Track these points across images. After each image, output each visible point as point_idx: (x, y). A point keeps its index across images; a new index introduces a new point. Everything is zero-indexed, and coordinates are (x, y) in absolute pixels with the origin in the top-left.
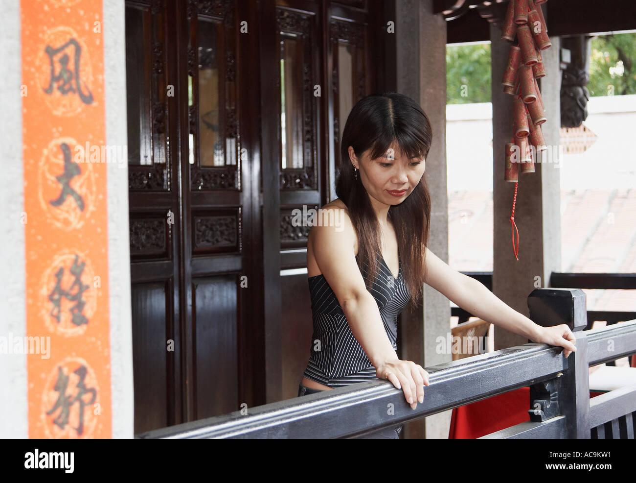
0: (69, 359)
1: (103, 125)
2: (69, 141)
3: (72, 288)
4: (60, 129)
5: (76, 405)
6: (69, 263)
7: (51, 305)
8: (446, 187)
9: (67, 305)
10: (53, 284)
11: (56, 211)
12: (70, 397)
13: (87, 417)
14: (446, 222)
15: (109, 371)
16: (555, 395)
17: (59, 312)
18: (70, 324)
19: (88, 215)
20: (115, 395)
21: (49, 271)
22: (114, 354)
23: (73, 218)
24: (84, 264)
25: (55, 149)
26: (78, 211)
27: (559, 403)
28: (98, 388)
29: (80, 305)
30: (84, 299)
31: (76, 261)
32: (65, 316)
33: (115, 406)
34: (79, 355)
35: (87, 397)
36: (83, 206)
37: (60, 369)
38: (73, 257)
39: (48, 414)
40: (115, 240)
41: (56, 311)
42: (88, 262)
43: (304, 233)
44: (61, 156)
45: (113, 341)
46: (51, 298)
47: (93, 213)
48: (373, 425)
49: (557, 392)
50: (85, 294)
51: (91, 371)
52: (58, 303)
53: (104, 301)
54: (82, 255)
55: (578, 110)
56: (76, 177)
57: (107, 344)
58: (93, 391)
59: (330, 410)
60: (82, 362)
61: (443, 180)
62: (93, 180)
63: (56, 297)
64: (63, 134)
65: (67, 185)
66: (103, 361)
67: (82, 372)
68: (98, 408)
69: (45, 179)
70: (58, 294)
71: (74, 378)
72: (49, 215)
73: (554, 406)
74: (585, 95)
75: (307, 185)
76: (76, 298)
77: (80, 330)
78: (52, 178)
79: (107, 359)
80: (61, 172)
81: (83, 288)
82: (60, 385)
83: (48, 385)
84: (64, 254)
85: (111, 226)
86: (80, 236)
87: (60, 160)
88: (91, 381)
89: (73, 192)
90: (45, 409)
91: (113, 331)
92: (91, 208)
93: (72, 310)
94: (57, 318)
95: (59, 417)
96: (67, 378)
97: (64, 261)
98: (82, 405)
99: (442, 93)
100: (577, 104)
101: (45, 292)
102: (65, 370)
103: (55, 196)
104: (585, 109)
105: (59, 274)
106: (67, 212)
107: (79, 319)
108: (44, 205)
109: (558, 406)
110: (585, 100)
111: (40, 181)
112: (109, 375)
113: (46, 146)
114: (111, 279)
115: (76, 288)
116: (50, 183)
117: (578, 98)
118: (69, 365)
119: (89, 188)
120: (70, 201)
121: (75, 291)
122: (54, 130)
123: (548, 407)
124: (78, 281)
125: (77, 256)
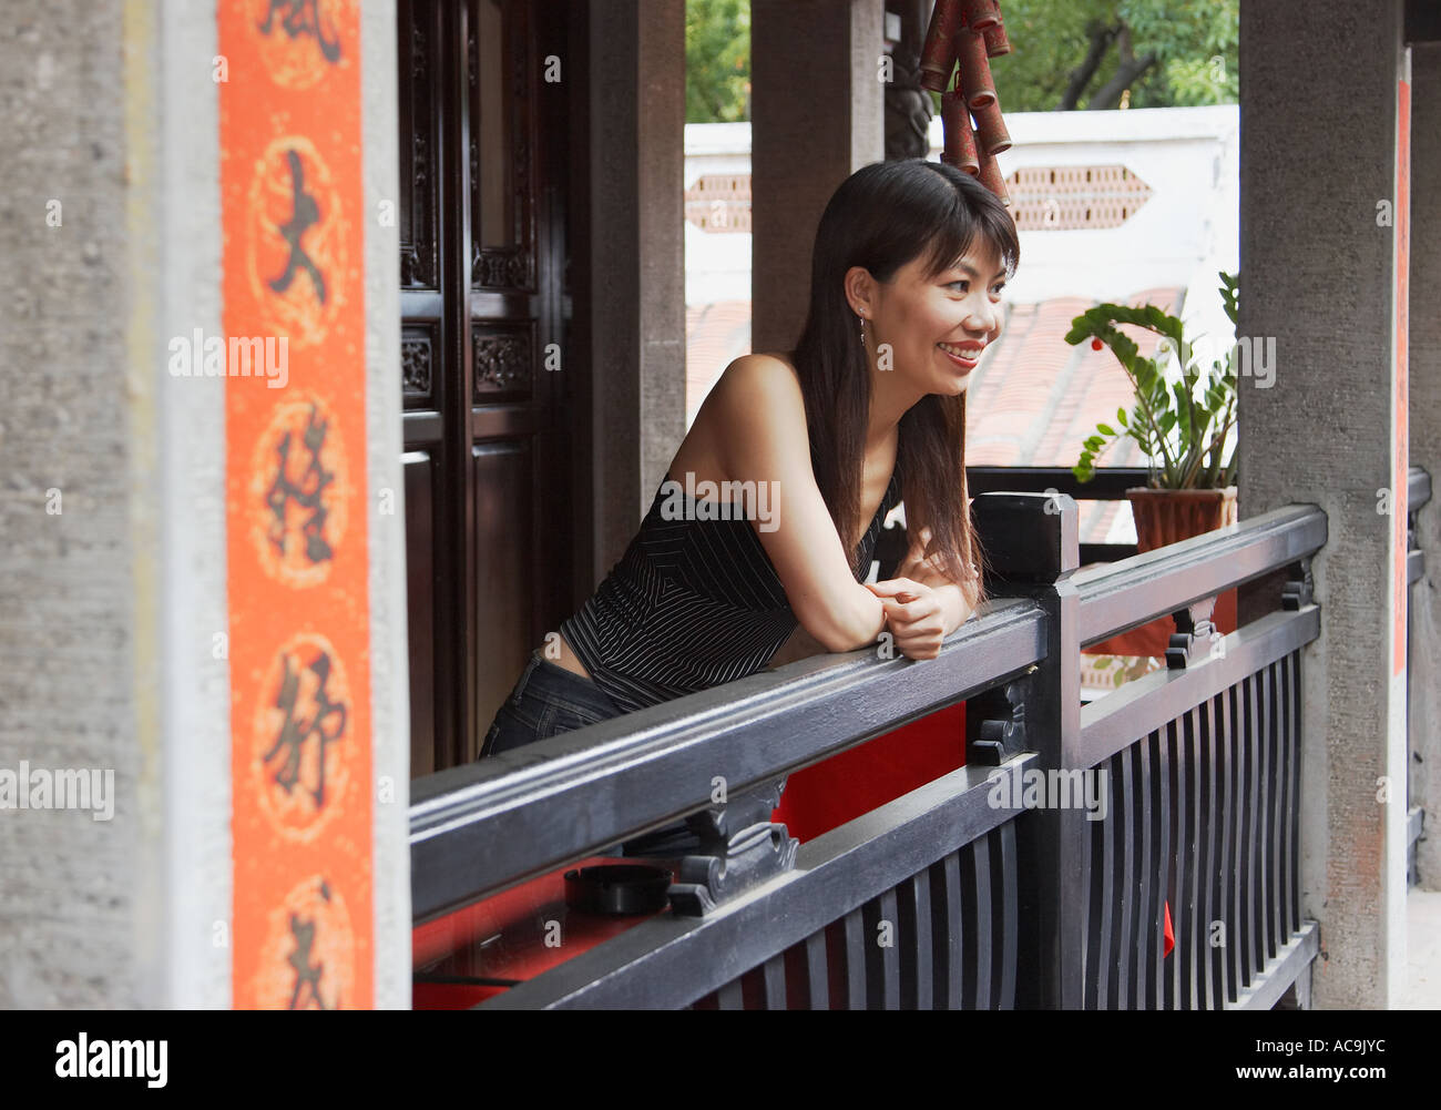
0: (300, 638)
1: (357, 111)
2: (303, 145)
3: (305, 479)
4: (286, 116)
5: (313, 741)
6: (300, 422)
7: (268, 517)
8: (682, 288)
9: (299, 516)
10: (273, 469)
11: (280, 304)
12: (302, 722)
13: (332, 766)
14: (683, 359)
15: (366, 663)
16: (1019, 712)
17: (285, 531)
18: (302, 561)
19: (333, 314)
20: (378, 716)
21: (266, 441)
22: (376, 627)
23: (307, 320)
24: (325, 425)
25: (277, 163)
26: (316, 304)
27: (1026, 727)
28: (349, 703)
29: (319, 518)
30: (325, 503)
31: (311, 418)
32: (294, 542)
33: (378, 741)
34: (319, 628)
35: (331, 722)
36: (323, 295)
37: (286, 659)
38: (306, 408)
39: (267, 759)
40: (378, 372)
41: (277, 531)
42: (334, 420)
43: (413, 379)
44: (287, 179)
45: (374, 596)
46: (269, 501)
47: (342, 310)
48: (750, 776)
49: (1022, 705)
50: (328, 493)
51: (338, 664)
52: (281, 512)
53: (358, 509)
54: (322, 403)
55: (913, 139)
56: (312, 228)
57: (363, 607)
58: (339, 708)
59: (682, 746)
60: (323, 643)
61: (678, 274)
62: (341, 236)
63: (279, 497)
64: (292, 129)
65: (298, 246)
66: (356, 642)
67: (321, 665)
68: (351, 748)
69: (260, 230)
70: (284, 490)
71: (309, 680)
72: (265, 313)
73: (1018, 731)
74: (925, 108)
75: (419, 279)
76: (312, 501)
77: (319, 573)
78: (271, 228)
79: (363, 639)
80: (285, 214)
81: (326, 479)
82: (285, 698)
83: (264, 696)
84: (292, 401)
85: (371, 340)
86: (319, 360)
87: (284, 188)
88: (338, 688)
89: (306, 262)
90: (261, 747)
91: (375, 572)
92: (338, 298)
93: (305, 528)
94: (278, 545)
95: (285, 767)
96: (297, 680)
97: (292, 417)
98: (324, 741)
99: (678, 92)
100: (911, 124)
101: (259, 485)
102: (295, 662)
103: (276, 269)
104: (925, 137)
105: (283, 446)
106: (298, 306)
107: (317, 551)
108: (257, 289)
109: (1024, 732)
110: (926, 118)
111: (251, 233)
112: (366, 675)
113: (259, 155)
114: (370, 459)
115: (313, 477)
116: (268, 239)
117: (912, 113)
118: (301, 650)
119: (335, 255)
120: (303, 282)
121: (310, 486)
122: (275, 119)
123: (1010, 735)
124: (315, 465)
125: (315, 408)
